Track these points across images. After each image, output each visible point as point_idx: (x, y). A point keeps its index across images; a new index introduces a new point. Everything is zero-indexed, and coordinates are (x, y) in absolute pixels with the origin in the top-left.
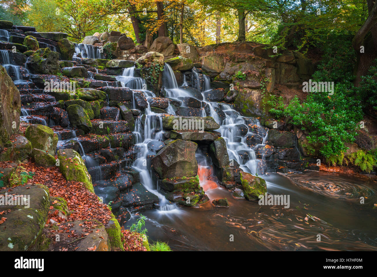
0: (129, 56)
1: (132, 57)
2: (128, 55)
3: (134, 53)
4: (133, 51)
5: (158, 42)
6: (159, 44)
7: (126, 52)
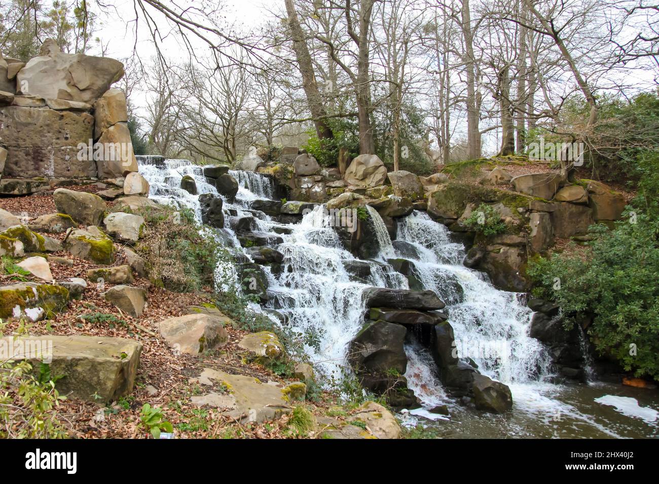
0: (312, 187)
1: (316, 187)
2: (310, 185)
3: (319, 182)
4: (318, 178)
5: (360, 163)
6: (360, 166)
7: (306, 179)
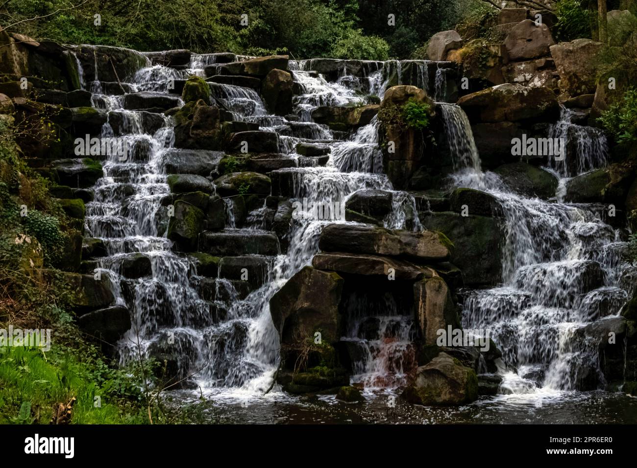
2: (528, 77)
3: (542, 69)
7: (522, 66)
